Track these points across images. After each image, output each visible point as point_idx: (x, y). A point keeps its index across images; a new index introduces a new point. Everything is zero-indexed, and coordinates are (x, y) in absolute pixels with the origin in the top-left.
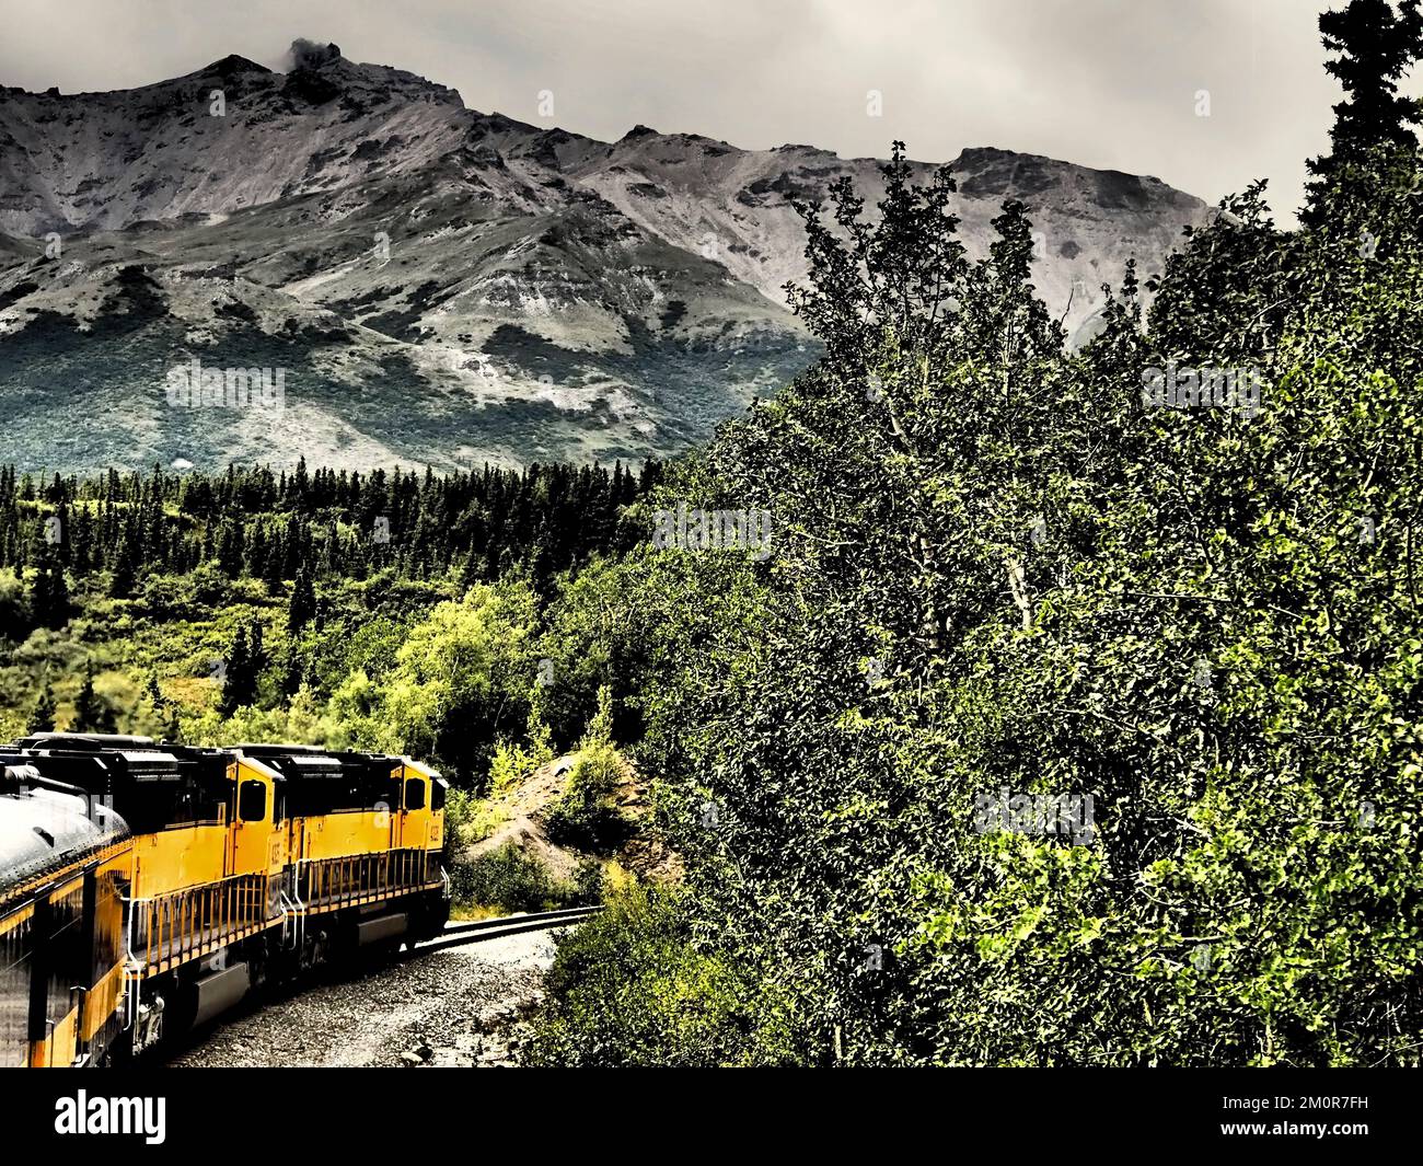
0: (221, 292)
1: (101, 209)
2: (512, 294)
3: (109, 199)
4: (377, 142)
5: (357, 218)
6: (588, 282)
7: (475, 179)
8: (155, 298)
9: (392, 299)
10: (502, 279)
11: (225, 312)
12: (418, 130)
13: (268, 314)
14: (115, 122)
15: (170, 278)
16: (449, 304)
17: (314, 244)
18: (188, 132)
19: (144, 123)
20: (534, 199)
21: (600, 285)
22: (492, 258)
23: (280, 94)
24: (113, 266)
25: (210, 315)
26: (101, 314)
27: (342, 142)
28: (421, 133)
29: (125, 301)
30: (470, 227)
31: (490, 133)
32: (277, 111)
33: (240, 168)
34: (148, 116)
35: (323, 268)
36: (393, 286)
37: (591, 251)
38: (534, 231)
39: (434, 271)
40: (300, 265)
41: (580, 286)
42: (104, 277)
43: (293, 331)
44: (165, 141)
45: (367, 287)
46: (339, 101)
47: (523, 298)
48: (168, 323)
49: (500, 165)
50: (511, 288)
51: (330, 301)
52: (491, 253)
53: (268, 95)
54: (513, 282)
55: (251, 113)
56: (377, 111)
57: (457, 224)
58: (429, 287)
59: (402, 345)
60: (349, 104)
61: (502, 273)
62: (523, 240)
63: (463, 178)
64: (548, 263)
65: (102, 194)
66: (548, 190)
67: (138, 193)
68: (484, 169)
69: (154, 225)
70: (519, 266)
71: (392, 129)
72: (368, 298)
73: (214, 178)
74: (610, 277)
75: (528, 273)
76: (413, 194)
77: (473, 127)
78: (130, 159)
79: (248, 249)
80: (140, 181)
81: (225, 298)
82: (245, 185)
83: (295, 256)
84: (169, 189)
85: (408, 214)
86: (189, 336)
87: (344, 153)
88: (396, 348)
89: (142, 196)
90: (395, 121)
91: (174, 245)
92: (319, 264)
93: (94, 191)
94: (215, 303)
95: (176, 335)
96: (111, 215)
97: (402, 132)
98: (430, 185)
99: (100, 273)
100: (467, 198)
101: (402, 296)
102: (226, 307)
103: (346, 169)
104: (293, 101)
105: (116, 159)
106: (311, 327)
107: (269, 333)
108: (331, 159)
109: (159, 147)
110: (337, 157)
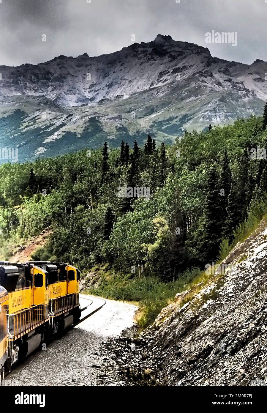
0: (118, 123)
1: (96, 93)
2: (209, 117)
3: (99, 90)
4: (179, 68)
5: (166, 95)
6: (233, 112)
7: (203, 81)
8: (99, 126)
9: (175, 120)
10: (206, 113)
11: (119, 129)
12: (191, 64)
13: (131, 129)
14: (101, 66)
15: (104, 120)
16: (191, 121)
17: (153, 104)
18: (122, 68)
19: (109, 65)
20: (221, 85)
21: (236, 113)
22: (205, 106)
23: (150, 54)
24: (87, 117)
25: (114, 131)
26: (84, 132)
27: (169, 68)
28: (192, 64)
29: (91, 127)
30: (199, 96)
31: (213, 64)
32: (149, 59)
33: (138, 78)
34: (110, 63)
35: (156, 111)
36: (175, 116)
37: (234, 103)
38: (217, 98)
39: (188, 111)
40: (148, 111)
41: (230, 114)
42: (85, 121)
43: (139, 134)
44: (115, 71)
45: (168, 117)
46: (168, 55)
47: (213, 118)
48: (102, 133)
49: (211, 75)
50: (209, 115)
51: (157, 121)
52: (204, 105)
53: (146, 55)
54: (210, 114)
55: (141, 61)
56: (179, 58)
57: (196, 96)
58: (186, 116)
59: (171, 136)
60: (171, 56)
61: (206, 111)
62: (213, 100)
63: (199, 81)
64: (221, 107)
65: (97, 88)
66: (227, 82)
67: (108, 87)
68: (206, 77)
69: (108, 100)
70: (212, 108)
71: (184, 64)
72: (168, 120)
73: (130, 82)
74: (240, 110)
75: (215, 110)
76: (184, 86)
77: (208, 62)
78: (105, 77)
79: (134, 106)
80: (108, 84)
81: (119, 126)
82: (139, 83)
83: (147, 108)
84: (116, 86)
85: (182, 93)
86: (108, 137)
87: (169, 72)
88: (168, 138)
89: (109, 88)
90: (184, 61)
91: (112, 106)
92: (155, 110)
93: (94, 88)
94: (116, 127)
95: (104, 137)
96: (99, 95)
97: (186, 64)
98: (189, 84)
99: (84, 119)
100: (199, 87)
101: (177, 119)
102: (119, 128)
103: (169, 77)
104: (154, 56)
105: (101, 77)
106: (144, 133)
107: (131, 135)
108: (165, 74)
109: (114, 73)
110: (167, 73)
